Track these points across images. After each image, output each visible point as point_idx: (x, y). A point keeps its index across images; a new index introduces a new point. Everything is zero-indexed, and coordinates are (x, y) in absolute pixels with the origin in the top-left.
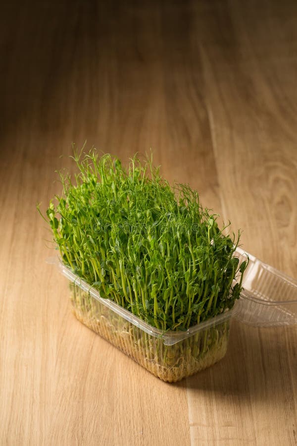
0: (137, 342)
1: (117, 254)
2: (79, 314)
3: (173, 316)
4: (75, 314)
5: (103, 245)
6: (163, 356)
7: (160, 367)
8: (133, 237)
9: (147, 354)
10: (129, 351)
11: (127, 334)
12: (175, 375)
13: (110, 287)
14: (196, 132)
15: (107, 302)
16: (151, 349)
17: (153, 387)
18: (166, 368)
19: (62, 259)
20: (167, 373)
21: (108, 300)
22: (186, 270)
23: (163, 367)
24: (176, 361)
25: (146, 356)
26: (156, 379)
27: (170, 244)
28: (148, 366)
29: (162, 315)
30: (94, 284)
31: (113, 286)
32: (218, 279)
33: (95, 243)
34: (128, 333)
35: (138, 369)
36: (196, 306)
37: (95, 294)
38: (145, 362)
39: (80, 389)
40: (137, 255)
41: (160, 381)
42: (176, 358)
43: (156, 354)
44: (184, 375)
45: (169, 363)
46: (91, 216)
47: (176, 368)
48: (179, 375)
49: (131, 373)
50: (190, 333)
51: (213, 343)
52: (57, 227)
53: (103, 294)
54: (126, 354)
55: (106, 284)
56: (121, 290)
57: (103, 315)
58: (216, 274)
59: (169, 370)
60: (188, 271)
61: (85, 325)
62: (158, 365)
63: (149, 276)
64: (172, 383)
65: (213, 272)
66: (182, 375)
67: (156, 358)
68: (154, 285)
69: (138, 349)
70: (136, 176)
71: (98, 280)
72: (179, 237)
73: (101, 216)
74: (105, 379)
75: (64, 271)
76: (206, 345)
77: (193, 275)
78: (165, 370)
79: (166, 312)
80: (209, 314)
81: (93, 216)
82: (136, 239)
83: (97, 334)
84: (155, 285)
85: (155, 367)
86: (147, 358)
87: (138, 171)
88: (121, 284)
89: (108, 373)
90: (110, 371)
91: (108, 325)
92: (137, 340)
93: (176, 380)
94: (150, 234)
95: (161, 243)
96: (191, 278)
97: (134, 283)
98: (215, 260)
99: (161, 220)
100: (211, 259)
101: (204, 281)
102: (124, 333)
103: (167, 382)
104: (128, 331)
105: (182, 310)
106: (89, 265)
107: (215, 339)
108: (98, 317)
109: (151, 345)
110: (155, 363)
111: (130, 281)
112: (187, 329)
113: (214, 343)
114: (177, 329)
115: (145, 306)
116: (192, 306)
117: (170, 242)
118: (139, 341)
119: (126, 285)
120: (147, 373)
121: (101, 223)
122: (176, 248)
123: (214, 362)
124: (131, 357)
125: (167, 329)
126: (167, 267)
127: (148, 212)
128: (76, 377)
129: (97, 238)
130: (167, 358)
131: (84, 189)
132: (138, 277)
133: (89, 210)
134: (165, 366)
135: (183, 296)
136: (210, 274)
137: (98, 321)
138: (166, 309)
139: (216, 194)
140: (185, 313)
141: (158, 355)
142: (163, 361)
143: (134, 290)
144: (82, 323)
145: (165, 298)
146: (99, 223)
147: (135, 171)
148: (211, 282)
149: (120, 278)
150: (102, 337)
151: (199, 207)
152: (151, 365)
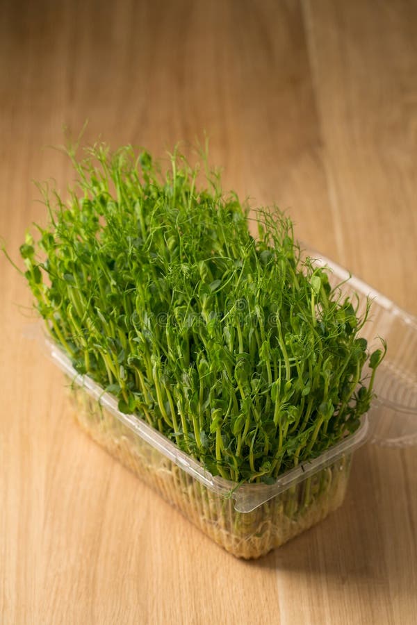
0: (187, 490)
1: (148, 344)
2: (85, 424)
3: (251, 458)
4: (76, 421)
5: (121, 324)
6: (234, 519)
7: (228, 536)
8: (176, 311)
9: (205, 511)
10: (172, 499)
11: (169, 475)
12: (255, 548)
13: (137, 399)
14: (280, 38)
15: (132, 420)
16: (211, 505)
17: (217, 568)
18: (240, 538)
19: (49, 334)
20: (241, 545)
21: (134, 417)
22: (273, 381)
23: (233, 536)
24: (258, 526)
25: (203, 514)
26: (222, 553)
27: (242, 328)
28: (206, 529)
29: (231, 460)
30: (108, 388)
31: (142, 399)
32: (332, 390)
33: (108, 321)
34: (169, 472)
35: (189, 530)
36: (292, 442)
37: (110, 403)
38: (202, 522)
39: (88, 576)
40: (184, 347)
41: (228, 557)
42: (257, 523)
43: (221, 514)
44: (272, 547)
45: (244, 531)
46: (99, 269)
47: (257, 538)
48: (262, 548)
49: (178, 539)
50: (281, 486)
51: (322, 489)
52: (38, 280)
53: (123, 407)
54: (167, 502)
55: (128, 391)
56: (155, 407)
57: (125, 435)
58: (327, 383)
59: (244, 541)
60: (277, 382)
61: (95, 442)
62: (224, 532)
63: (206, 391)
64: (250, 561)
65: (322, 379)
66: (268, 547)
67: (221, 521)
68: (214, 411)
69: (188, 501)
70: (178, 185)
71: (115, 381)
72: (258, 313)
73: (117, 265)
74: (132, 555)
75: (54, 354)
76: (310, 494)
77: (286, 390)
78: (237, 541)
79: (237, 454)
80: (314, 448)
81: (102, 268)
82: (182, 314)
83: (116, 459)
84: (217, 410)
85: (219, 534)
86: (206, 517)
87: (182, 175)
88: (155, 397)
89: (137, 540)
90: (140, 537)
91: (135, 453)
92: (186, 486)
93: (256, 555)
94: (207, 308)
95: (227, 328)
96: (282, 394)
97: (179, 402)
98: (325, 357)
99: (226, 278)
100: (318, 355)
101: (306, 397)
102: (163, 472)
103: (242, 559)
104: (170, 469)
105: (266, 449)
106: (97, 356)
107: (325, 483)
108: (118, 436)
109: (211, 500)
110: (218, 526)
111: (171, 393)
112: (275, 479)
113: (324, 489)
114: (258, 480)
115: (200, 441)
116: (284, 444)
117: (242, 324)
118: (190, 488)
119: (165, 400)
120: (206, 540)
121: (116, 281)
122: (254, 334)
123: (325, 516)
124: (176, 507)
125: (239, 480)
126: (239, 377)
127: (202, 266)
128: (81, 550)
129: (111, 310)
130: (240, 523)
131: (86, 213)
132: (185, 390)
133: (95, 258)
134: (237, 534)
135: (269, 426)
136: (317, 379)
137: (116, 441)
138: (238, 449)
139: (318, 164)
140: (271, 454)
141: (225, 516)
142: (234, 526)
143: (180, 413)
144: (89, 436)
145: (235, 431)
146: (113, 282)
147: (177, 177)
148: (318, 395)
149: (153, 386)
150: (124, 466)
151: (293, 245)
152: (212, 529)
